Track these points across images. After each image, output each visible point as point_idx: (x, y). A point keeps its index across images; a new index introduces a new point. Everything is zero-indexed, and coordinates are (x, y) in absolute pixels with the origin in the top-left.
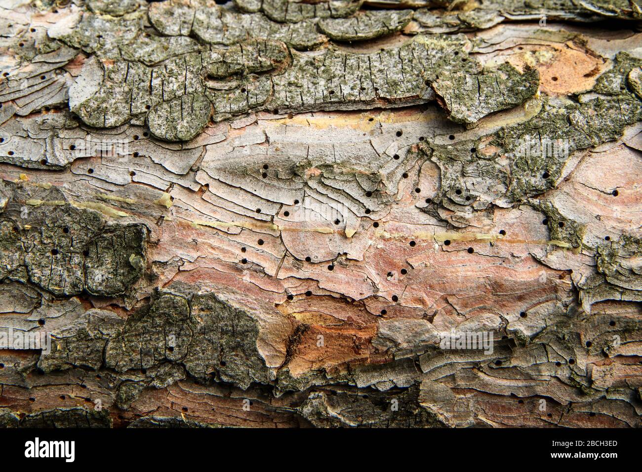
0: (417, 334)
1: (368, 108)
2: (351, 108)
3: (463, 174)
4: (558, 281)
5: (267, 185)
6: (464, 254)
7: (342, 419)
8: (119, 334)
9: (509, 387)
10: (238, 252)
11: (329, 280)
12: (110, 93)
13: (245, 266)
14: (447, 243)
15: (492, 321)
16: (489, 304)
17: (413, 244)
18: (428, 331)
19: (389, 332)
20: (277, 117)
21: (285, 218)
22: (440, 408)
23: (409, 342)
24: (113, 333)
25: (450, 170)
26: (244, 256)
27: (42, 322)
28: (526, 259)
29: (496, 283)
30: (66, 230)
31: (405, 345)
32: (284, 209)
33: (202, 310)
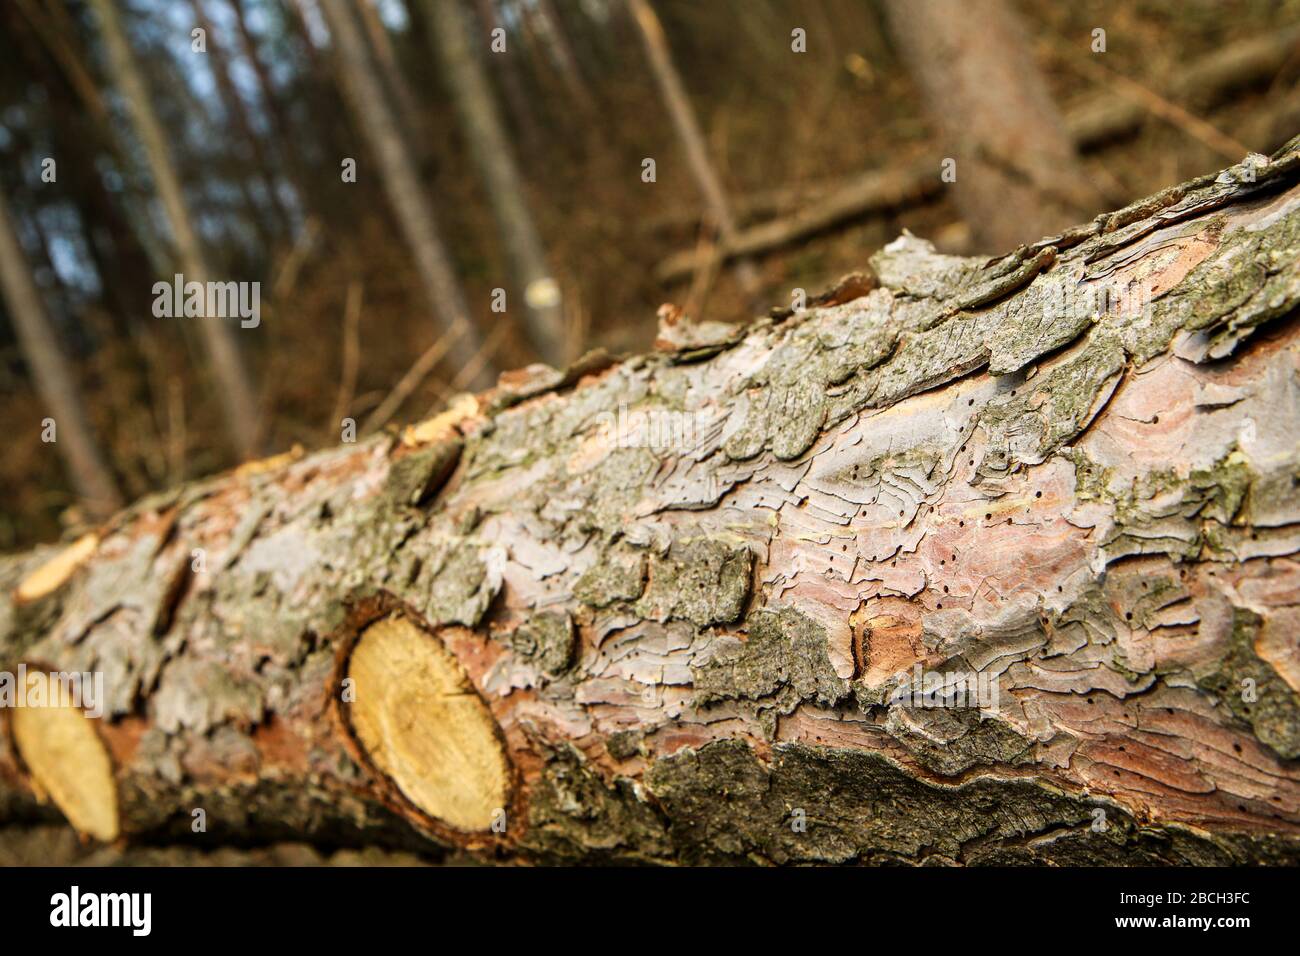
0: (957, 626)
1: (947, 380)
2: (934, 385)
3: (1009, 434)
4: (1082, 542)
5: (855, 487)
6: (1005, 526)
7: (929, 736)
8: (741, 659)
9: (1066, 681)
10: (826, 561)
11: (893, 578)
12: (753, 423)
13: (832, 575)
14: (989, 516)
15: (1029, 601)
16: (1027, 581)
17: (962, 524)
18: (966, 621)
19: (932, 627)
20: (878, 411)
21: (864, 518)
22: (1011, 715)
23: (953, 636)
24: (736, 658)
25: (996, 433)
26: (831, 565)
27: (694, 655)
28: (1058, 522)
29: (1027, 554)
30: (707, 563)
31: (950, 640)
32: (863, 508)
33: (790, 625)
